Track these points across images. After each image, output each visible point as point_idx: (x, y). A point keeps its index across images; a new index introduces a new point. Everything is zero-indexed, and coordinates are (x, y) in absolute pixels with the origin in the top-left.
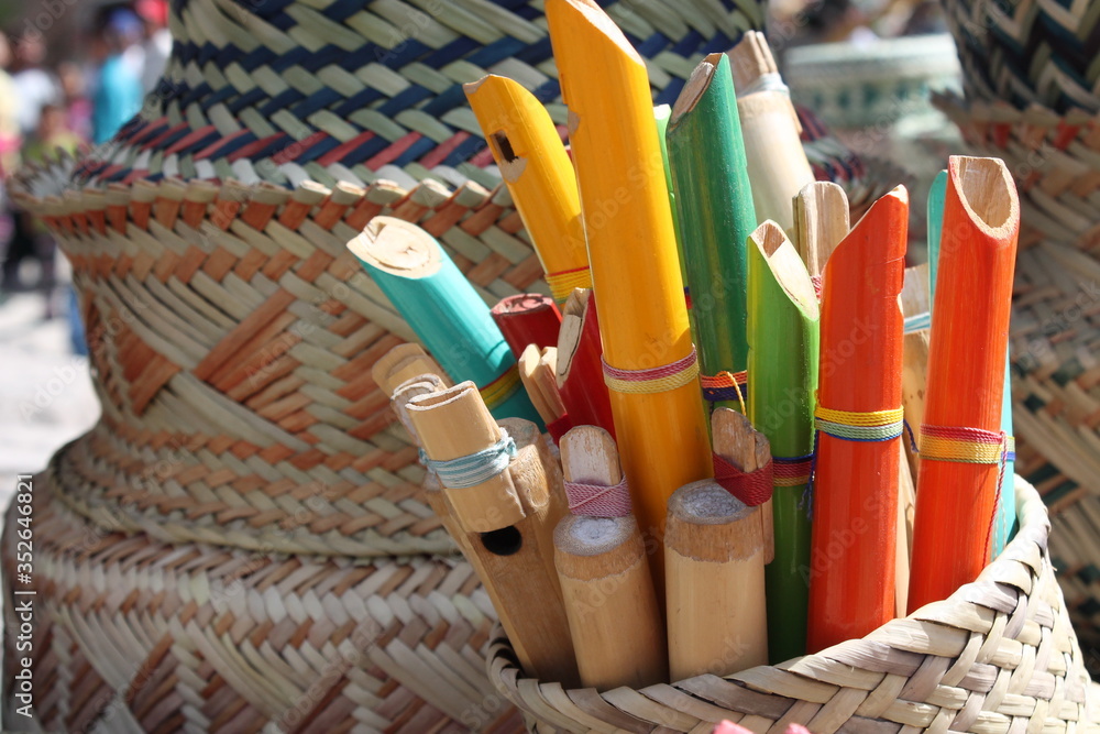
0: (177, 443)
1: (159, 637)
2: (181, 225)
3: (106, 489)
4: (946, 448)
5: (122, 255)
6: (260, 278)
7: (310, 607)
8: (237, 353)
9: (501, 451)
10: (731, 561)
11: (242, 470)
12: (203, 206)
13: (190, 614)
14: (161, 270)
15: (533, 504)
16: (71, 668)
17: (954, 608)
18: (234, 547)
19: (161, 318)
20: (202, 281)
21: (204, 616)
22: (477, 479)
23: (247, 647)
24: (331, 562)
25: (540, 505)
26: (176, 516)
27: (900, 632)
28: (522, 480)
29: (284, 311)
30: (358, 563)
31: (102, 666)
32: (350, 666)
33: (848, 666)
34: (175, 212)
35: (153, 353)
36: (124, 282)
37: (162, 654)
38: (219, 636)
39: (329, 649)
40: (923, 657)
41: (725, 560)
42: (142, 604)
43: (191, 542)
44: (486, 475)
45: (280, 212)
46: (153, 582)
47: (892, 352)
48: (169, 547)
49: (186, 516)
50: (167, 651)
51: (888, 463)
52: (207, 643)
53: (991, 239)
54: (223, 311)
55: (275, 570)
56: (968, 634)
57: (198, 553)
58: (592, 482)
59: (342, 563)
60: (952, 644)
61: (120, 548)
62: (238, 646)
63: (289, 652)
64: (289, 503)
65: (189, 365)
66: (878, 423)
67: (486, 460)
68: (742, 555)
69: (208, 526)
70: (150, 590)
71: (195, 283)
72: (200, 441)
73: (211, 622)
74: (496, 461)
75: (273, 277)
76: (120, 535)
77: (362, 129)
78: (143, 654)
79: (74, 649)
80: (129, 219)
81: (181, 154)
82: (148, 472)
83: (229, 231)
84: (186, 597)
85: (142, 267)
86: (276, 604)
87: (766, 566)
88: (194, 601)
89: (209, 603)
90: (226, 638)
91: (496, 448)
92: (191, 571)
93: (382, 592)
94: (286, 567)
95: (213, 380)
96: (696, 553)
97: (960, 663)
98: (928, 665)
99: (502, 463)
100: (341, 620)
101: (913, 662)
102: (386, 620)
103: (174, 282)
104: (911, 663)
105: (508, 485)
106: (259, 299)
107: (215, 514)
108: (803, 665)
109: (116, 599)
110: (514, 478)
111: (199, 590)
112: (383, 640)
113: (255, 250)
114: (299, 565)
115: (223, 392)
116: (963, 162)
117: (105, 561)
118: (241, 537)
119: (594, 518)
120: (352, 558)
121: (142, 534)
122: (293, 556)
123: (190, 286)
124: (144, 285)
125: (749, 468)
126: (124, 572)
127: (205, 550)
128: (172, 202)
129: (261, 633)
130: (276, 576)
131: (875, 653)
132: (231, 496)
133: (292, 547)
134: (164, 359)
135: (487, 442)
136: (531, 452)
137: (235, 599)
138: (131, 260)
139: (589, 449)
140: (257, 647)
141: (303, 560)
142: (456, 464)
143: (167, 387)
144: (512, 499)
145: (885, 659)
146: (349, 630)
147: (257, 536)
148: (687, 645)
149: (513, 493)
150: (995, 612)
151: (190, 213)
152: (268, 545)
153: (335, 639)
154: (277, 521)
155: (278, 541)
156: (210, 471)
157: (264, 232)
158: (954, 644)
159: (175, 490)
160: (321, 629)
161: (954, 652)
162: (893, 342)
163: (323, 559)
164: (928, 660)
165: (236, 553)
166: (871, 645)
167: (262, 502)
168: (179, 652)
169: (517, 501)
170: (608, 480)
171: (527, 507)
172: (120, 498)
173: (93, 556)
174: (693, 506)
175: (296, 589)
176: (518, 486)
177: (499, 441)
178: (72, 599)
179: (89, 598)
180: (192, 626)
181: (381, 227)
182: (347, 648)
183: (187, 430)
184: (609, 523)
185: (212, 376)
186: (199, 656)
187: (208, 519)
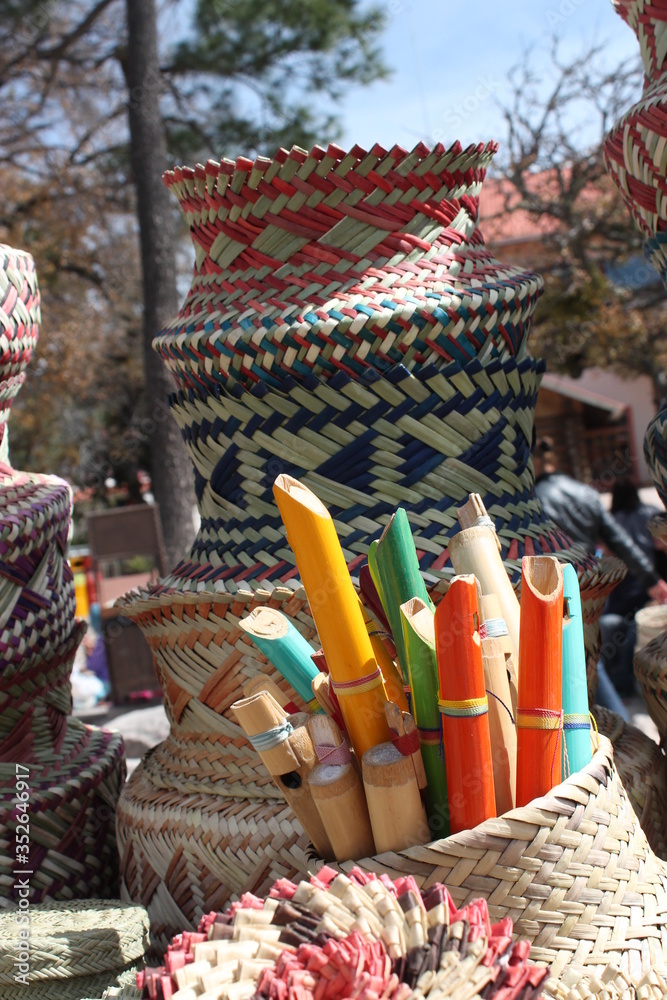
0: (195, 738)
1: (177, 846)
2: (186, 617)
3: (163, 766)
4: (530, 721)
5: (163, 635)
6: (225, 644)
7: (252, 828)
8: (216, 686)
9: (282, 730)
10: (394, 787)
11: (224, 752)
12: (194, 606)
13: (190, 833)
14: (180, 642)
15: (304, 759)
16: (142, 865)
17: (528, 812)
18: (217, 795)
19: (181, 668)
20: (199, 647)
21: (197, 834)
22: (270, 746)
23: (219, 850)
24: (265, 802)
25: (309, 760)
26: (192, 778)
27: (494, 826)
28: (295, 746)
29: (238, 661)
30: (279, 802)
31: (154, 864)
32: (272, 860)
33: (462, 845)
34: (182, 610)
35: (180, 689)
36: (166, 650)
37: (180, 855)
38: (205, 845)
39: (260, 851)
40: (510, 840)
41: (390, 786)
42: (170, 828)
43: (198, 793)
44: (274, 744)
45: (231, 607)
46: (175, 816)
47: (473, 666)
48: (187, 796)
49: (196, 779)
50: (182, 854)
51: (478, 729)
52: (199, 849)
53: (544, 602)
54: (209, 664)
55: (235, 807)
56: (539, 827)
57: (200, 799)
58: (328, 745)
59: (270, 802)
60: (529, 833)
61: (164, 797)
62: (214, 851)
63: (240, 853)
64: (248, 771)
65: (197, 694)
66: (468, 706)
67: (273, 735)
68: (400, 783)
69: (205, 784)
70: (174, 820)
71: (196, 649)
72: (204, 737)
73: (201, 837)
74: (279, 735)
75: (232, 644)
76: (166, 790)
77: (280, 560)
78: (170, 855)
79: (142, 855)
80: (163, 615)
81: (193, 578)
82: (183, 754)
83: (208, 619)
84: (189, 824)
85: (172, 641)
86: (233, 826)
87: (421, 791)
88: (193, 825)
89: (200, 826)
90: (208, 845)
91: (279, 728)
92: (194, 809)
93: (289, 819)
94: (241, 805)
95: (208, 702)
96: (375, 783)
97: (534, 843)
98: (513, 845)
99: (284, 736)
100: (266, 834)
101: (503, 843)
102: (290, 834)
103: (186, 649)
104: (503, 844)
105: (288, 749)
106: (226, 656)
107: (210, 777)
108: (437, 845)
109: (158, 827)
110: (291, 745)
111: (196, 819)
112: (287, 846)
113: (222, 629)
114: (249, 804)
115: (213, 709)
116: (532, 560)
117: (156, 805)
118: (221, 790)
119: (332, 765)
120: (277, 799)
121: (175, 789)
122: (246, 799)
123: (194, 651)
124: (174, 651)
125: (401, 734)
126: (163, 811)
127: (203, 797)
128: (179, 605)
129: (225, 843)
130: (235, 811)
131: (477, 837)
132: (219, 767)
133: (246, 794)
134: (185, 692)
135: (273, 725)
136: (302, 730)
137: (214, 825)
138: (167, 638)
139: (323, 727)
140: (224, 851)
141: (251, 801)
142: (258, 737)
143: (187, 706)
144: (291, 757)
145: (483, 841)
146: (269, 840)
147: (228, 789)
148: (382, 837)
149: (291, 753)
150: (558, 815)
151: (189, 611)
152: (233, 793)
153: (262, 846)
154: (240, 780)
155: (239, 791)
156: (210, 753)
157: (225, 619)
158: (530, 833)
159: (193, 764)
160: (256, 839)
161: (530, 838)
162: (472, 661)
163: (261, 801)
164: (513, 842)
165: (219, 799)
166: (475, 833)
167: (234, 769)
168: (187, 855)
169: (295, 757)
170: (334, 744)
171: (300, 761)
172: (168, 769)
173: (151, 802)
174: (378, 758)
175: (245, 818)
176: (294, 749)
177: (280, 724)
178: (140, 826)
179: (147, 826)
180: (192, 839)
181: (259, 612)
182: (268, 849)
183: (199, 731)
184: (338, 768)
185: (206, 700)
186: (195, 855)
187: (206, 780)
